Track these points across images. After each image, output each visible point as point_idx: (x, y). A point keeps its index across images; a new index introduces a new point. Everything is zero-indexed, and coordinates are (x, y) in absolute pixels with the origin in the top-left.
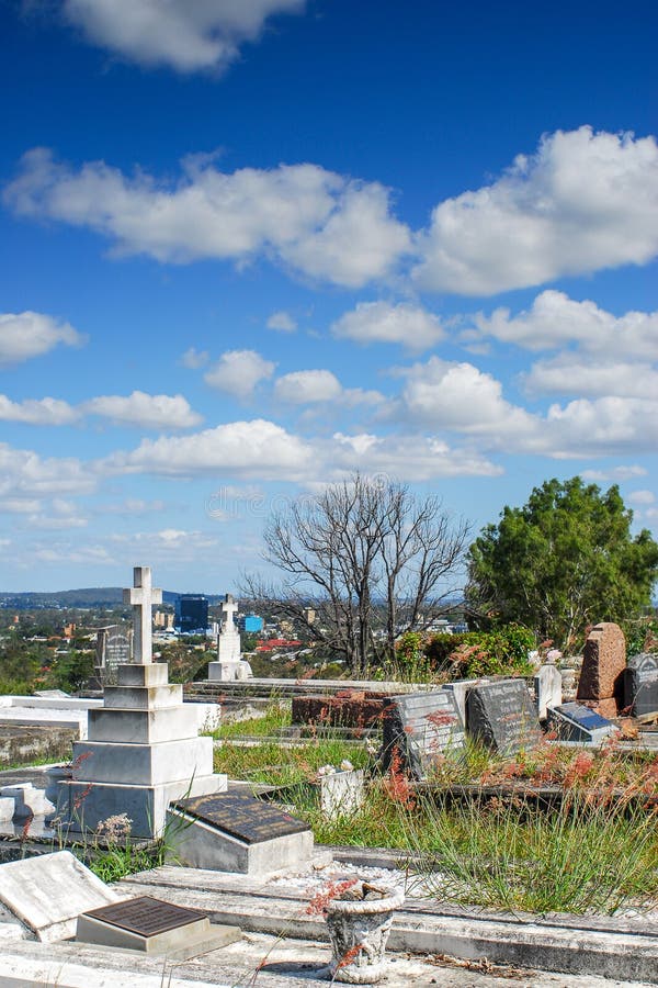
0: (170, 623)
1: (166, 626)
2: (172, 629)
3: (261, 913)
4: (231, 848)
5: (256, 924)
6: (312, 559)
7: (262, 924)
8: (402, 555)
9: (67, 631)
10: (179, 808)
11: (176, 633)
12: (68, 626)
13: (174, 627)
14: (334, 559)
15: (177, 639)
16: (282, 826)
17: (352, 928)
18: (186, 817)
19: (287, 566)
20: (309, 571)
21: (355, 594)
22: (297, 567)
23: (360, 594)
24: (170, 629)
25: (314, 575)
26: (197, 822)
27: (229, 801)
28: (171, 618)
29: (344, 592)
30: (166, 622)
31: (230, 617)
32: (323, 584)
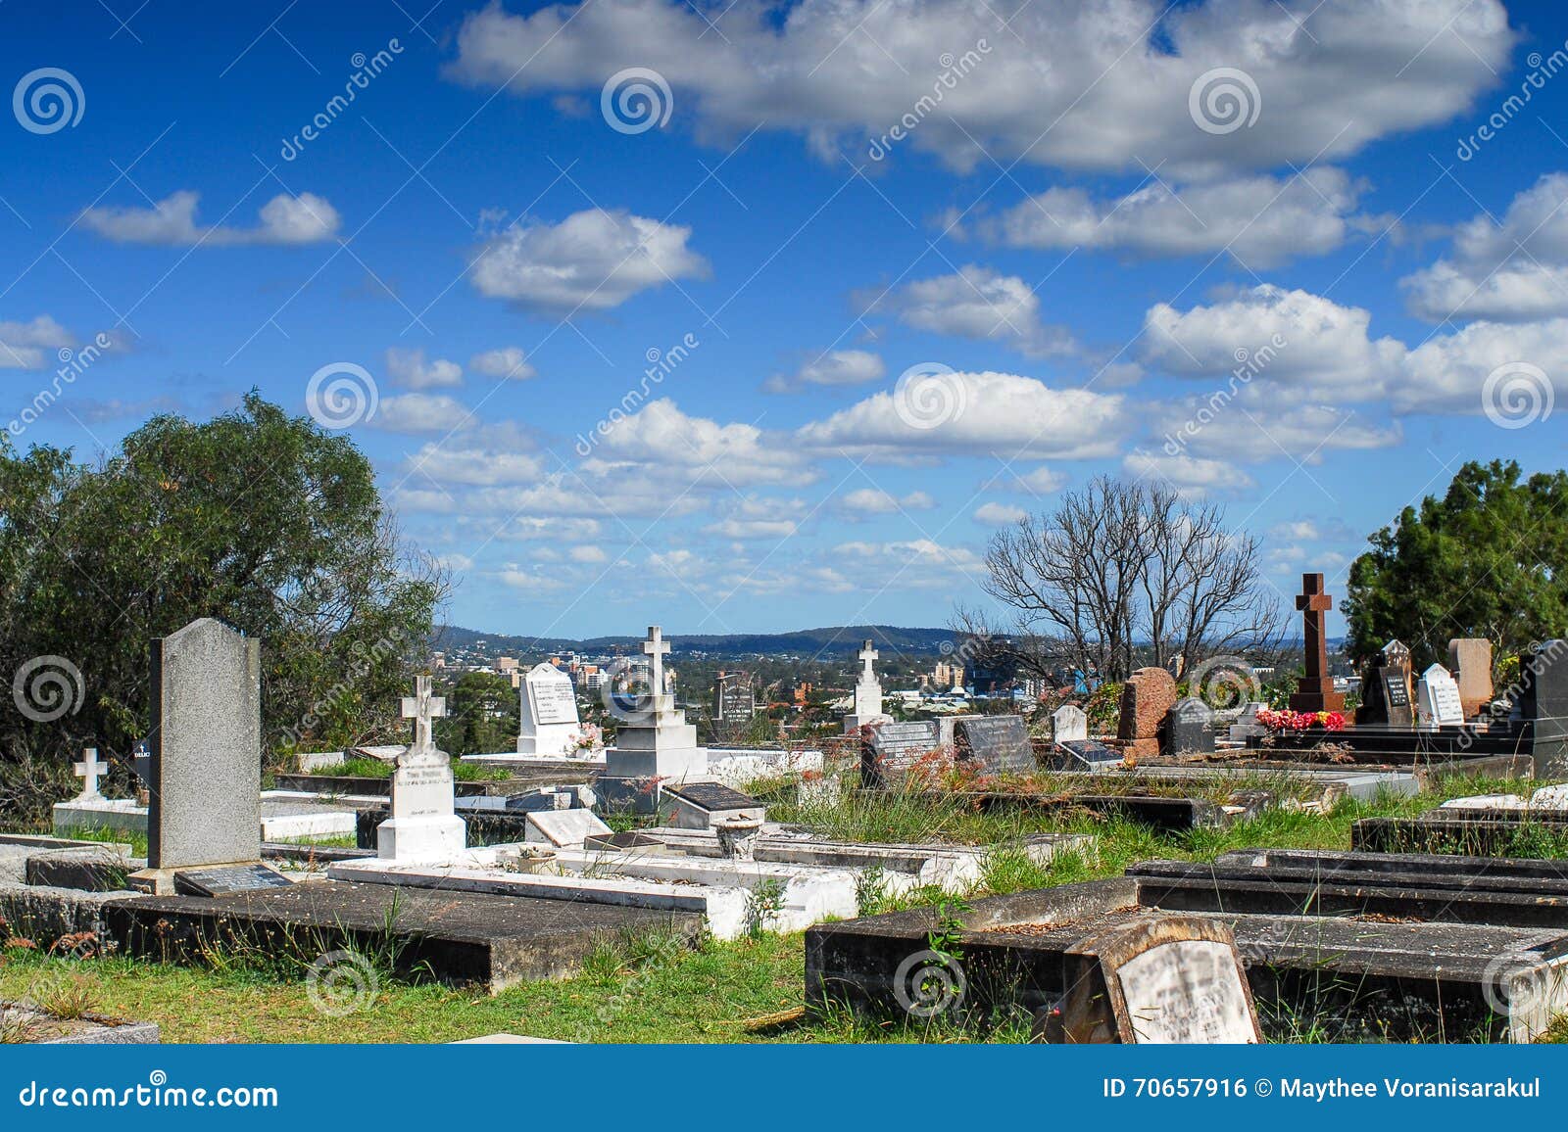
0: (958, 681)
1: (952, 684)
2: (962, 691)
3: (701, 844)
4: (699, 814)
5: (698, 850)
6: (1052, 592)
7: (701, 851)
8: (1173, 583)
9: (799, 694)
10: (668, 789)
11: (967, 696)
12: (799, 687)
13: (964, 685)
14: (1080, 590)
15: (967, 705)
16: (739, 803)
17: (730, 837)
18: (672, 795)
19: (1018, 601)
20: (1046, 607)
21: (1107, 636)
22: (1032, 602)
23: (1112, 635)
24: (958, 689)
25: (1053, 612)
26: (679, 798)
27: (706, 788)
28: (959, 673)
29: (1092, 634)
30: (952, 678)
31: (869, 666)
32: (1066, 623)
